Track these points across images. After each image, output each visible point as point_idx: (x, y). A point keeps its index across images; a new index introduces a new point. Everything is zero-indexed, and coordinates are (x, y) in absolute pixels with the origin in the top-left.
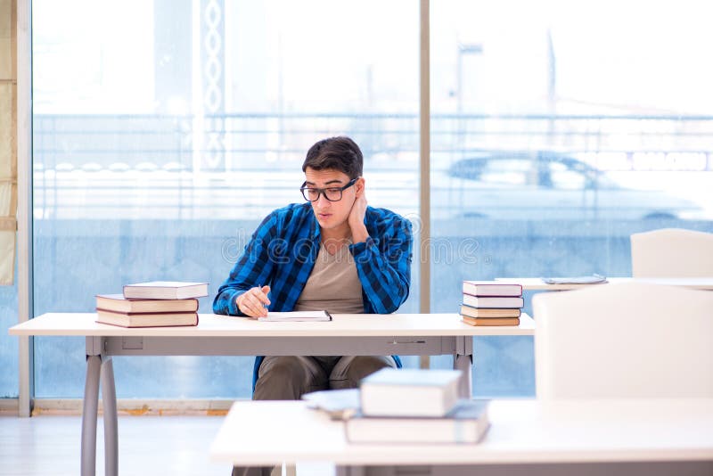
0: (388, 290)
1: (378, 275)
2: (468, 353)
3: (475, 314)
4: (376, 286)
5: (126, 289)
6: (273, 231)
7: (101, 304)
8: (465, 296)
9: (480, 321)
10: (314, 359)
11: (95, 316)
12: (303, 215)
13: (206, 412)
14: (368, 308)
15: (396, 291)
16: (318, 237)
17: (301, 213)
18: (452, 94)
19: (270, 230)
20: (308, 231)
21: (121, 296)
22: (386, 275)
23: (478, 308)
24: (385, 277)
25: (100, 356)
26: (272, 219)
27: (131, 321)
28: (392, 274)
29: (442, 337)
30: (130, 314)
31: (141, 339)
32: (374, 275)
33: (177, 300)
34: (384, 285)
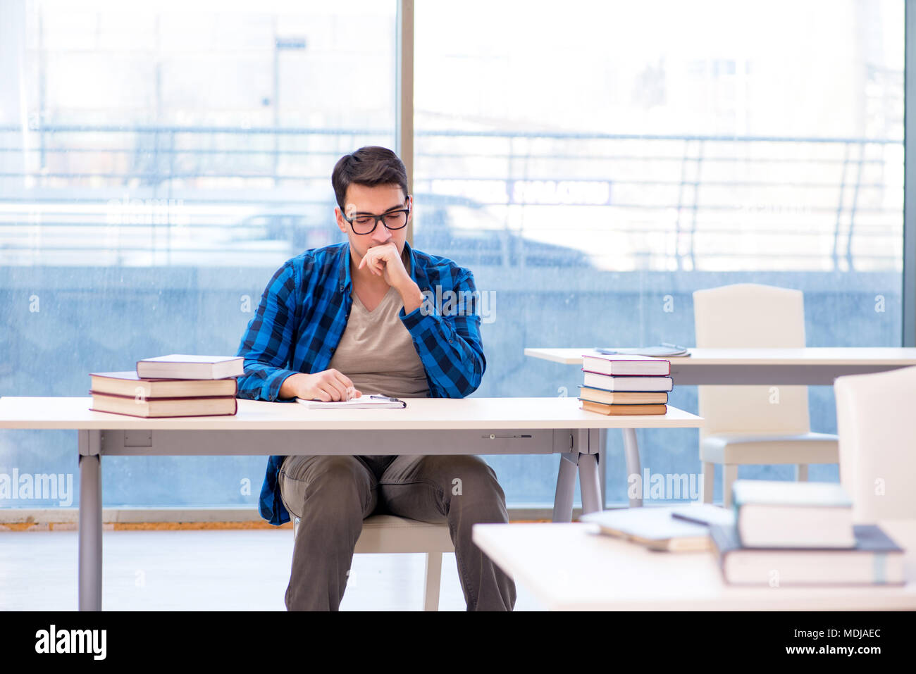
0: (461, 369)
1: (447, 350)
2: (593, 452)
3: (610, 399)
4: (445, 365)
5: (140, 365)
6: (289, 284)
7: (98, 385)
8: (587, 375)
9: (616, 408)
10: (364, 459)
11: (89, 401)
12: (327, 262)
13: (112, 526)
14: (433, 392)
15: (471, 368)
16: (348, 286)
17: (324, 259)
18: (266, 102)
19: (285, 284)
20: (336, 281)
21: (133, 375)
22: (457, 348)
23: (614, 392)
24: (456, 352)
25: (98, 456)
26: (286, 270)
27: (150, 409)
28: (464, 346)
29: (553, 430)
30: (149, 399)
31: (149, 434)
32: (441, 350)
33: (213, 380)
34: (456, 364)
